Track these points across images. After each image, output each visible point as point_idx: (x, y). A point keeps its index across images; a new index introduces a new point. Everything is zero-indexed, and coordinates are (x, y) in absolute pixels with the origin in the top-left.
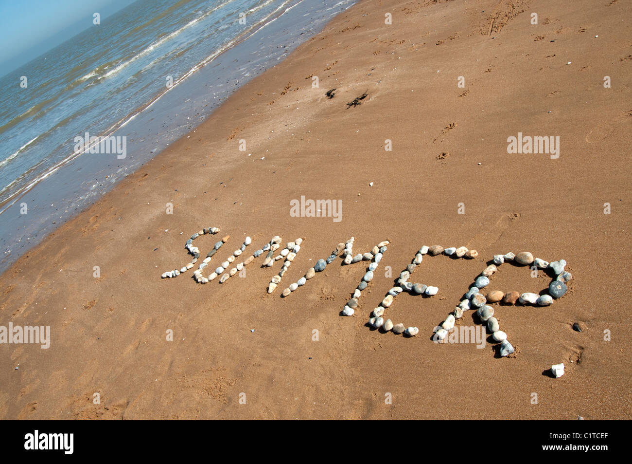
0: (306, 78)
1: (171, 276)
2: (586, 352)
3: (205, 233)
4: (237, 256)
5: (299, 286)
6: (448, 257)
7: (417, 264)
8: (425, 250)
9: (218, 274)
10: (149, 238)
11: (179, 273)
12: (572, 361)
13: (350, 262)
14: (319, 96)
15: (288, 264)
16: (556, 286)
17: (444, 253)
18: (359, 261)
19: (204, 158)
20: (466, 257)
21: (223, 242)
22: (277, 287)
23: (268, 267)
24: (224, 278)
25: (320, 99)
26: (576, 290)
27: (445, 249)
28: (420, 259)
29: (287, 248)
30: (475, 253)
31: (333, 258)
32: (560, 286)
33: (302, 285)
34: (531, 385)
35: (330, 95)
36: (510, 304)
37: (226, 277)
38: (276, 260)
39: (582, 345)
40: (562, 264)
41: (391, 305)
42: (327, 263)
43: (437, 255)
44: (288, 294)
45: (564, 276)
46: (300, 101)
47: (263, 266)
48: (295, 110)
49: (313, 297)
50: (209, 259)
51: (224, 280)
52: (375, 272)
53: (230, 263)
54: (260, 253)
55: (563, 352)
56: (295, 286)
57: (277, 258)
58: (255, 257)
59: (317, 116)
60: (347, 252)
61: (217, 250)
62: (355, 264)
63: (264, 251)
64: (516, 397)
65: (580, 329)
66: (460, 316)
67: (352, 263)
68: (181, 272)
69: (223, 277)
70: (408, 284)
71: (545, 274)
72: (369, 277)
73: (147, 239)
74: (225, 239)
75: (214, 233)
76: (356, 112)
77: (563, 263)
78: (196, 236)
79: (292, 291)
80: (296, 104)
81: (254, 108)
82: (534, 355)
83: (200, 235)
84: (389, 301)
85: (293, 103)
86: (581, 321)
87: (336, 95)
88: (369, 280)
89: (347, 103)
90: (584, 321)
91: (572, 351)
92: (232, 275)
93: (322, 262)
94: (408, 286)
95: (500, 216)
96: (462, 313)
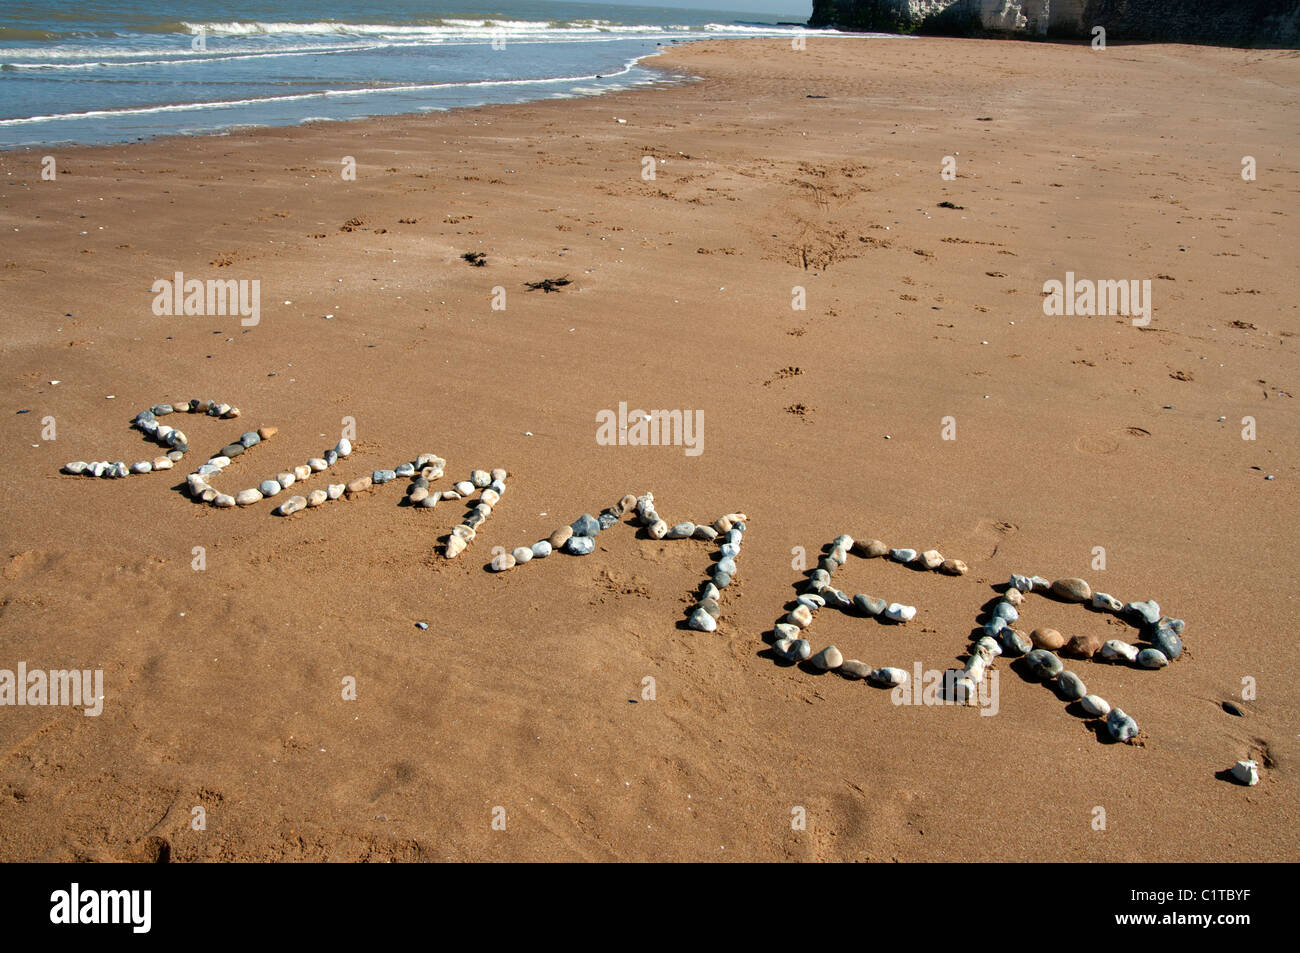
0: (401, 222)
1: (99, 472)
2: (1276, 750)
3: (191, 411)
4: (316, 471)
5: (535, 556)
6: (901, 565)
7: (839, 563)
8: (847, 543)
9: (267, 495)
11: (128, 472)
14: (443, 256)
15: (486, 509)
17: (890, 557)
20: (944, 570)
21: (262, 438)
22: (470, 548)
23: (424, 507)
24: (291, 505)
25: (449, 261)
27: (895, 550)
28: (843, 555)
29: (470, 480)
30: (963, 566)
31: (611, 519)
33: (541, 556)
35: (473, 261)
36: (1082, 656)
37: (295, 505)
38: (444, 498)
39: (1261, 738)
41: (813, 624)
42: (601, 527)
43: (875, 557)
44: (507, 568)
45: (1168, 626)
48: (389, 262)
49: (585, 583)
50: (225, 461)
51: (292, 510)
53: (297, 480)
56: (527, 554)
57: (446, 495)
58: (374, 481)
60: (650, 514)
61: (245, 448)
62: (679, 540)
63: (397, 477)
65: (1241, 714)
67: (666, 537)
68: (134, 471)
69: (290, 502)
70: (839, 593)
71: (1122, 620)
72: (727, 567)
74: (268, 433)
75: (225, 416)
77: (1154, 604)
78: (166, 410)
79: (518, 563)
83: (176, 411)
84: (804, 617)
86: (1234, 701)
87: (489, 263)
88: (731, 573)
90: (1241, 702)
92: (314, 502)
94: (842, 596)
95: (976, 520)
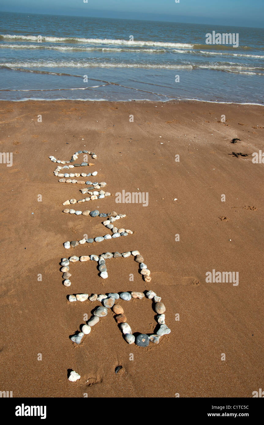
0: (239, 124)
2: (99, 385)
3: (90, 154)
4: (82, 176)
5: (75, 213)
6: (138, 268)
7: (122, 256)
8: (136, 253)
9: (64, 177)
10: (74, 136)
11: (56, 162)
12: (88, 381)
13: (105, 225)
14: (229, 137)
15: (88, 199)
16: (143, 338)
17: (140, 264)
18: (109, 229)
19: (145, 121)
20: (143, 277)
21: (88, 165)
22: (69, 205)
23: (81, 193)
25: (228, 139)
26: (151, 352)
27: (142, 263)
28: (127, 255)
29: (99, 192)
30: (149, 280)
31: (104, 215)
32: (145, 340)
33: (76, 214)
34: (56, 368)
35: (234, 141)
36: (116, 321)
37: (63, 180)
38: (88, 193)
39: (104, 380)
40: (166, 331)
41: (83, 262)
42: (99, 215)
43: (137, 262)
44: (66, 212)
45: (155, 338)
46: (219, 132)
47: (80, 191)
48: (210, 134)
49: (71, 224)
50: (73, 167)
51: (61, 181)
52: (105, 240)
53: (75, 176)
54: (89, 184)
55: (92, 372)
56: (73, 212)
57: (89, 192)
58: (86, 183)
59: (213, 146)
60: (111, 219)
61: (81, 166)
62: (106, 228)
63: (92, 185)
64: (42, 365)
65: (117, 372)
66: (92, 300)
67: (106, 226)
70: (103, 261)
71: (155, 327)
72: (98, 239)
73: (73, 136)
74: (91, 164)
76: (229, 159)
77: (169, 331)
78: (86, 152)
79: (69, 213)
80: (215, 132)
81: (198, 118)
82: (82, 357)
83: (88, 153)
84: (84, 259)
85: (215, 130)
86: (126, 369)
87: (236, 143)
88: (96, 241)
89: (233, 151)
90: (126, 371)
91: (96, 377)
92: (67, 182)
93: (97, 213)
94: (101, 261)
95: (192, 276)
96: (95, 300)
